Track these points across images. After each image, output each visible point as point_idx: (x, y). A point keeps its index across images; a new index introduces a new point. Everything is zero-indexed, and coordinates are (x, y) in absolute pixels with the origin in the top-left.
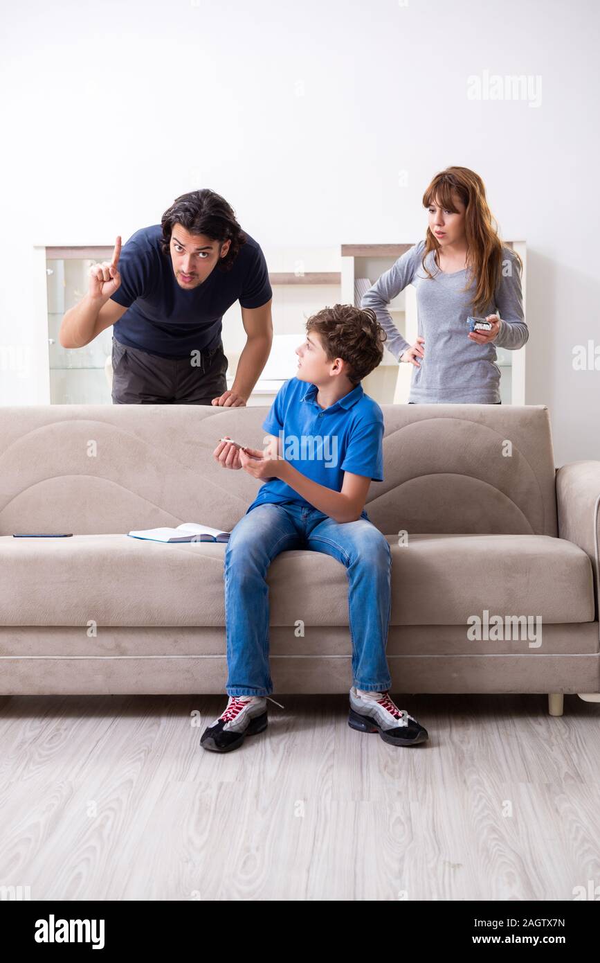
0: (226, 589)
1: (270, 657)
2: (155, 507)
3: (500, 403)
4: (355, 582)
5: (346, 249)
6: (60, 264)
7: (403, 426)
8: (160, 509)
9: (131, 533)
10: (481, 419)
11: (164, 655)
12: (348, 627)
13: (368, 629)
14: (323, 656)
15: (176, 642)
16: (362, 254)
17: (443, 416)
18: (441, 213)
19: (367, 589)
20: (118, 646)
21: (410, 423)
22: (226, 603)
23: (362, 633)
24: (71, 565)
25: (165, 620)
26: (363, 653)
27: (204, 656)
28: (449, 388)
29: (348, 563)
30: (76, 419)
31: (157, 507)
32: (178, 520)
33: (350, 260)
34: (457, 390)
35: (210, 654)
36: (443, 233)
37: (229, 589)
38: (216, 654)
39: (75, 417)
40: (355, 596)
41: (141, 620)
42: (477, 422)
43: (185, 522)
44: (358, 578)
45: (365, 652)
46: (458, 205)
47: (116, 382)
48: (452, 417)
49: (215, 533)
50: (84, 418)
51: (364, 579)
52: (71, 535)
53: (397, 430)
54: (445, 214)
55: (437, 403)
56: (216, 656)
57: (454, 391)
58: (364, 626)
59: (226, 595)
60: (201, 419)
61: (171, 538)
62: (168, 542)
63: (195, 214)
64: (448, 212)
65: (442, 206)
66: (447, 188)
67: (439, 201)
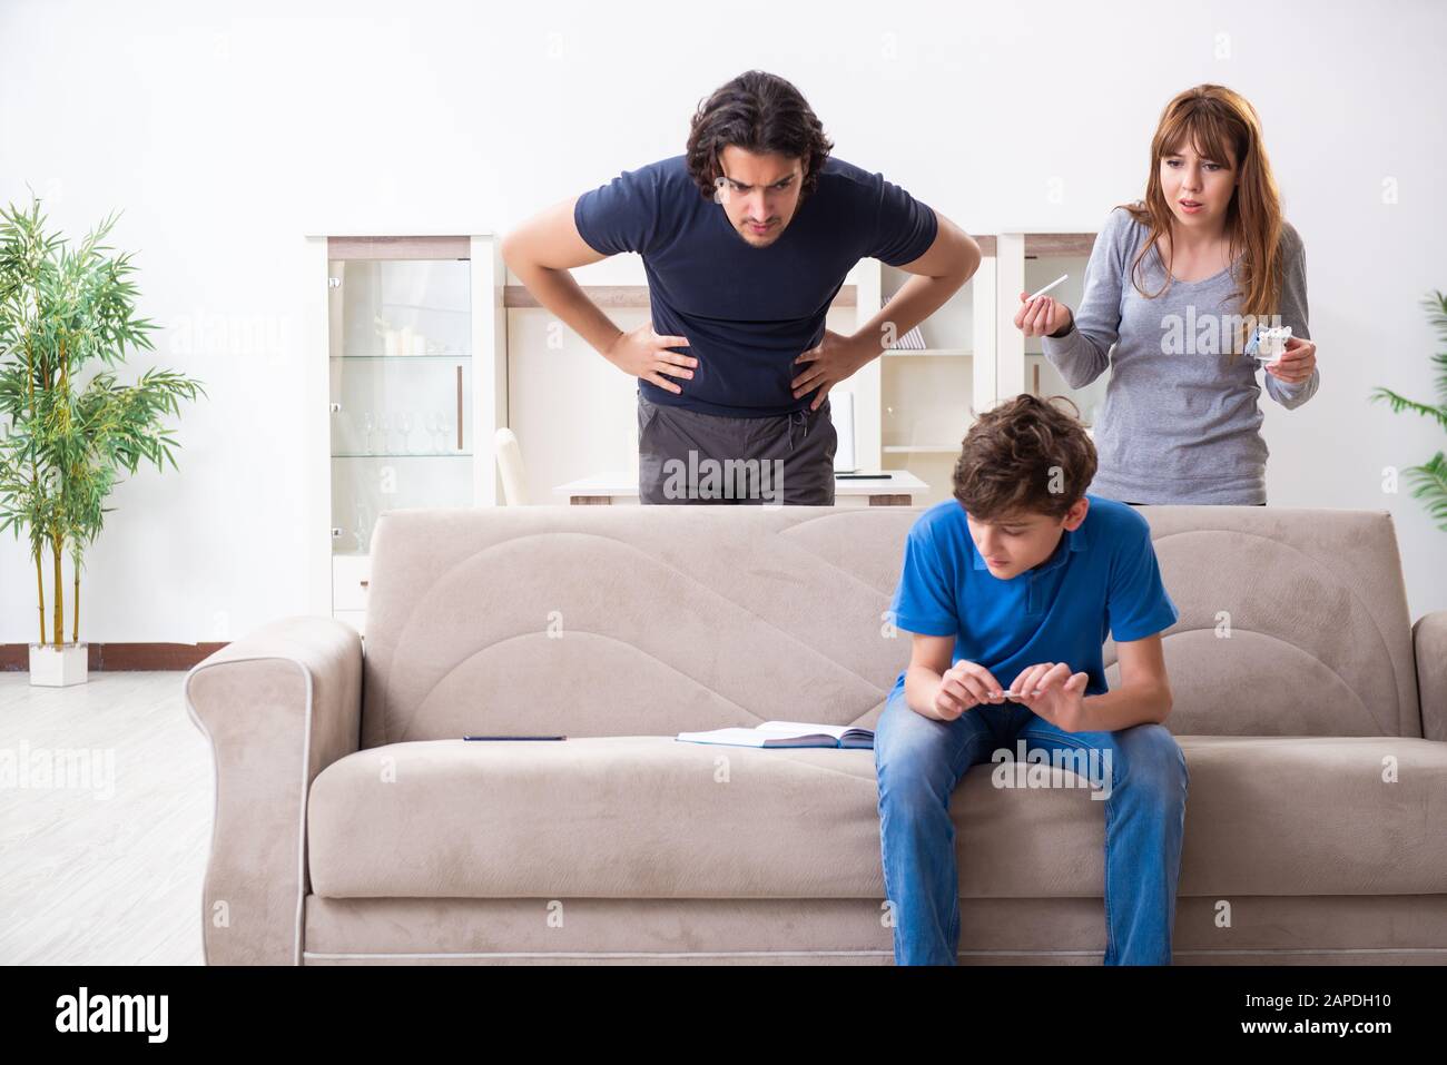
0: (882, 834)
1: (959, 954)
2: (701, 687)
8: (712, 693)
9: (682, 736)
10: (1280, 533)
11: (769, 951)
12: (1102, 899)
13: (1140, 903)
14: (1055, 953)
15: (789, 926)
17: (1212, 527)
18: (1198, 167)
19: (1144, 831)
20: (686, 934)
22: (884, 858)
23: (1128, 910)
24: (608, 787)
25: (776, 888)
26: (1128, 947)
27: (842, 953)
28: (1192, 477)
30: (555, 532)
32: (755, 716)
34: (1205, 481)
35: (850, 949)
36: (1198, 205)
37: (887, 833)
38: (862, 949)
39: (553, 528)
40: (1120, 844)
41: (734, 886)
42: (1272, 537)
43: (767, 720)
44: (1127, 812)
45: (1133, 945)
47: (643, 467)
48: (1228, 529)
49: (837, 732)
51: (1139, 813)
52: (563, 738)
54: (1205, 171)
56: (861, 953)
58: (1133, 897)
59: (883, 844)
60: (778, 532)
61: (766, 741)
62: (764, 747)
63: (752, 118)
64: (1211, 167)
65: (1203, 154)
66: (1214, 124)
67: (1201, 145)
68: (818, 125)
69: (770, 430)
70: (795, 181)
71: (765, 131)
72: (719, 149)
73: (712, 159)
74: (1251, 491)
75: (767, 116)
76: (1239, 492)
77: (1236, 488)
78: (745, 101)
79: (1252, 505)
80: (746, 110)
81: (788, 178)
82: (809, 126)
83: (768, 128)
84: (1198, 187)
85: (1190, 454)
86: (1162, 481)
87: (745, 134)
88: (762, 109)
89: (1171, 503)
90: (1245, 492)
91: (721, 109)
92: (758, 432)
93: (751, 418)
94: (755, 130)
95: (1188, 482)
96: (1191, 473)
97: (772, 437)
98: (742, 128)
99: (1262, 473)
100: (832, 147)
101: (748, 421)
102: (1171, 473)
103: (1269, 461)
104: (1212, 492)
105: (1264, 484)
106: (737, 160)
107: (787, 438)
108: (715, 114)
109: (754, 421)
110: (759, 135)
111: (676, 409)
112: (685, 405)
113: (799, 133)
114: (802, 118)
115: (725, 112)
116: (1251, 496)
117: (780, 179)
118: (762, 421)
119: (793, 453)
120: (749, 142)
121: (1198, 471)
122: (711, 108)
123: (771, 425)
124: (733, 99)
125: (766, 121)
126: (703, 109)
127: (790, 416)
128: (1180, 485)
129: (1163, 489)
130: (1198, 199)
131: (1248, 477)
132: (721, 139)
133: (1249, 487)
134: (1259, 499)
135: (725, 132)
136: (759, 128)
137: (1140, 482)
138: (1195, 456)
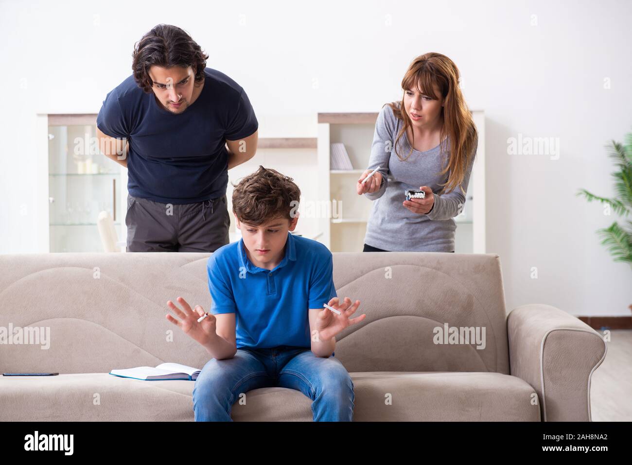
2: (136, 347)
3: (454, 252)
4: (318, 415)
5: (322, 117)
6: (63, 130)
7: (367, 272)
8: (141, 349)
9: (114, 372)
10: (438, 266)
16: (336, 121)
17: (404, 263)
18: (420, 98)
21: (374, 269)
28: (414, 238)
29: (315, 396)
30: (64, 266)
31: (138, 348)
32: (158, 359)
33: (326, 127)
36: (420, 116)
39: (63, 264)
42: (435, 268)
43: (165, 362)
44: (321, 412)
46: (438, 94)
48: (412, 264)
49: (190, 371)
50: (74, 265)
51: (326, 413)
52: (57, 374)
53: (361, 276)
54: (424, 100)
55: (402, 251)
57: (420, 241)
60: (180, 266)
61: (148, 377)
62: (146, 380)
63: (162, 50)
64: (427, 98)
65: (422, 92)
66: (429, 77)
67: (421, 87)
68: (197, 48)
69: (193, 210)
70: (190, 79)
71: (170, 56)
72: (148, 68)
73: (145, 73)
74: (445, 245)
75: (170, 47)
76: (439, 245)
77: (437, 244)
78: (157, 41)
79: (445, 252)
80: (157, 46)
81: (186, 78)
82: (192, 49)
83: (171, 54)
84: (419, 107)
85: (414, 226)
86: (400, 240)
87: (159, 58)
88: (166, 44)
89: (405, 251)
90: (442, 245)
91: (146, 47)
92: (187, 211)
93: (182, 204)
94: (164, 56)
95: (413, 241)
96: (414, 236)
97: (194, 214)
98: (157, 55)
99: (452, 236)
100: (207, 58)
101: (181, 205)
102: (404, 236)
103: (456, 230)
104: (426, 246)
105: (453, 242)
106: (158, 73)
107: (201, 215)
108: (143, 50)
109: (184, 206)
110: (167, 58)
111: (145, 200)
112: (148, 197)
113: (188, 54)
114: (188, 46)
115: (148, 49)
116: (444, 247)
117: (182, 79)
118: (188, 206)
119: (205, 222)
120: (162, 62)
121: (418, 235)
122: (142, 46)
123: (193, 208)
124: (151, 41)
125: (170, 50)
126: (137, 48)
127: (203, 203)
128: (409, 242)
129: (401, 244)
130: (419, 113)
131: (444, 238)
132: (147, 63)
133: (444, 243)
134: (449, 249)
135: (149, 59)
136: (166, 54)
137: (390, 240)
138: (416, 228)
